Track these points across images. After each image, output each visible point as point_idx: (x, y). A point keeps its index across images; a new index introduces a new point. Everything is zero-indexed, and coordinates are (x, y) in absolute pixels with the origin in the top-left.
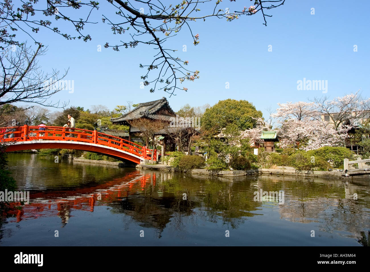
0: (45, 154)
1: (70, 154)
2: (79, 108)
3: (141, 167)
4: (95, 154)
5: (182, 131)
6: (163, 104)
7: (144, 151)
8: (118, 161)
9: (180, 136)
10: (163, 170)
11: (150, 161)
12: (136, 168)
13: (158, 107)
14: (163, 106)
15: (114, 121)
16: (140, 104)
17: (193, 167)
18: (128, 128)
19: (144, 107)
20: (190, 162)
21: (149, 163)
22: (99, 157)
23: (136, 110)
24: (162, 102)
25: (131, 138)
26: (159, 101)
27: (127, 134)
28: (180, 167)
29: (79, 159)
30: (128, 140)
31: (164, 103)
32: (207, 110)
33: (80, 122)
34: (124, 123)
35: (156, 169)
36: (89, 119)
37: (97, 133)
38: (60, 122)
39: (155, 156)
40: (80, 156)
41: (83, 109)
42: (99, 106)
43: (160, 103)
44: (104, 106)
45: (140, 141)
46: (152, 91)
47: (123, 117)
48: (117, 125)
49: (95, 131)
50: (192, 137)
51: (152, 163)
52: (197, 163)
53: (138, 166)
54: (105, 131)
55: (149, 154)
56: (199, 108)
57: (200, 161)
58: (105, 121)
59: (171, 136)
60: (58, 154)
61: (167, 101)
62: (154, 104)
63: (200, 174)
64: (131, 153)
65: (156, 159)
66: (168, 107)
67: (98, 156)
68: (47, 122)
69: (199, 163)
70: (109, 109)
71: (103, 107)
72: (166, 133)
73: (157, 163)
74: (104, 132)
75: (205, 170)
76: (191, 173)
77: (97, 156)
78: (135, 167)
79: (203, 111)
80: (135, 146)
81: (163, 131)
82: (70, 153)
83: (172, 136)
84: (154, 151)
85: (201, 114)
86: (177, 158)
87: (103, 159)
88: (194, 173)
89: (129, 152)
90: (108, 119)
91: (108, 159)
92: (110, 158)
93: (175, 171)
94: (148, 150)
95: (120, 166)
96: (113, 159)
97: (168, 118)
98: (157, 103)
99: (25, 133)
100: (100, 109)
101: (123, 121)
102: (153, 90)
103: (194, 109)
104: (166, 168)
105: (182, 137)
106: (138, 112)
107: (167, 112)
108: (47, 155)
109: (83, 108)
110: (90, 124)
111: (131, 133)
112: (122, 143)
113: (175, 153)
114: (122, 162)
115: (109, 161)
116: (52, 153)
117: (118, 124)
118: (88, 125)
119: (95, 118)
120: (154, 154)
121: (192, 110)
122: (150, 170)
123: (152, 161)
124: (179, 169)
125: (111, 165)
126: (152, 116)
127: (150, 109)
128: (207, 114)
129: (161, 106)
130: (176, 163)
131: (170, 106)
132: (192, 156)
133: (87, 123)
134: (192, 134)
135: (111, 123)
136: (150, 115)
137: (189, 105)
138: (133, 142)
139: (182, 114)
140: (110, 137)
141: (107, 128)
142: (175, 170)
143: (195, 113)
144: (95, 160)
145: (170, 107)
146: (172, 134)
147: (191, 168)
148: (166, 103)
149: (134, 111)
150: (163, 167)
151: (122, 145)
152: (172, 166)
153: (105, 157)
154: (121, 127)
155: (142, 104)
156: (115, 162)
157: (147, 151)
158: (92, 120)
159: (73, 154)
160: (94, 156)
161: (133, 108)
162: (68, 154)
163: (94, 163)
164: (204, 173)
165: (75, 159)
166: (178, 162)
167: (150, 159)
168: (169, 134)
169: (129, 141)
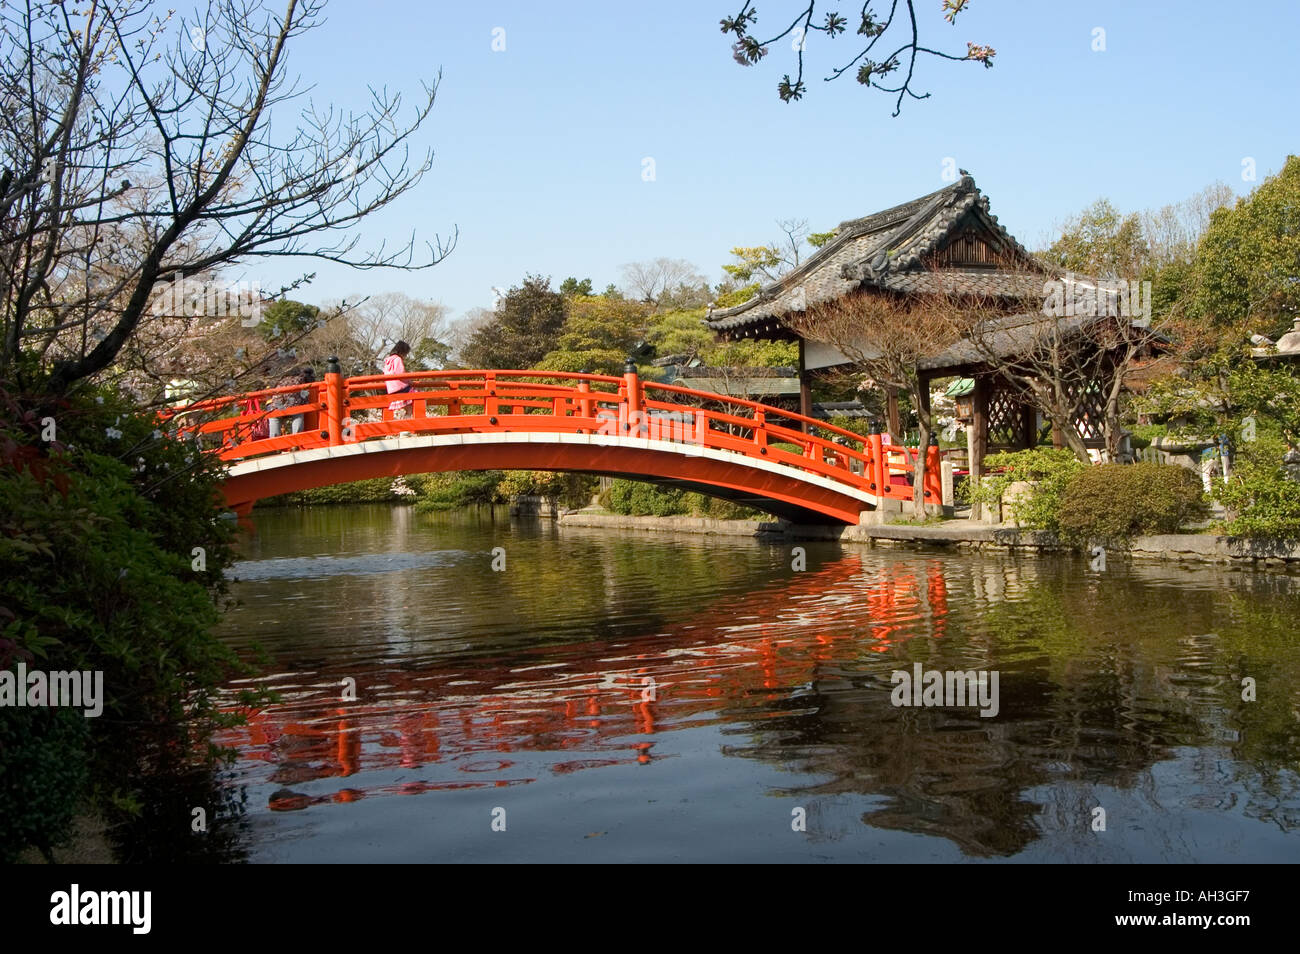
0: (440, 504)
1: (545, 494)
2: (571, 286)
3: (864, 537)
4: (646, 486)
5: (1065, 341)
6: (956, 212)
7: (876, 456)
8: (751, 514)
9: (1055, 364)
10: (976, 549)
11: (908, 506)
12: (844, 546)
13: (935, 230)
14: (957, 220)
15: (723, 324)
16: (843, 226)
17: (1136, 527)
18: (792, 352)
19: (862, 242)
20: (1119, 497)
21: (904, 517)
22: (667, 501)
23: (825, 257)
24: (952, 200)
25: (812, 399)
26: (938, 200)
27: (790, 385)
28: (1065, 527)
29: (583, 517)
30: (798, 411)
31: (963, 204)
32: (1218, 218)
33: (573, 346)
34: (770, 329)
35: (942, 546)
36: (609, 326)
37: (639, 389)
38: (488, 355)
39: (933, 478)
40: (587, 502)
41: (590, 289)
42: (659, 263)
43: (941, 206)
44: (683, 261)
45: (859, 413)
46: (788, 91)
47: (763, 301)
48: (739, 340)
49: (629, 378)
50: (1125, 367)
51: (917, 515)
52: (1161, 506)
53: (849, 533)
54: (685, 376)
55: (904, 472)
56: (1167, 215)
57: (1177, 491)
58: (682, 328)
59: (1003, 369)
60: (494, 499)
61: (979, 191)
62: (914, 218)
63: (1182, 561)
64: (811, 470)
65: (940, 496)
66: (986, 222)
67: (661, 496)
68: (444, 360)
69: (1173, 503)
70: (703, 274)
71: (676, 266)
72: (981, 358)
73: (948, 514)
74: (684, 381)
75: (1210, 538)
76: (1131, 558)
77: (656, 496)
78: (835, 541)
79: (1193, 229)
80: (835, 439)
81: (962, 351)
82: (544, 491)
83: (1010, 369)
84: (926, 454)
85: (1181, 247)
86: (1047, 483)
87: (684, 511)
88: (1146, 555)
89: (804, 469)
90: (694, 319)
91: (706, 507)
92: (715, 501)
93: (1042, 552)
94: (896, 453)
95: (765, 535)
96: (732, 504)
97: (992, 279)
98: (924, 211)
99: (332, 411)
100: (661, 279)
101: (766, 318)
102: (793, 81)
103: (1142, 222)
104: (992, 538)
105: (1066, 370)
106: (835, 266)
107: (981, 252)
108: (450, 508)
109: (589, 281)
110: (615, 352)
111: (807, 377)
112: (763, 426)
113: (1034, 459)
114: (775, 520)
115: (713, 518)
116: (467, 494)
117: (743, 336)
118: (607, 354)
119: (636, 322)
120: (927, 470)
121: (1131, 227)
122: (911, 548)
123: (920, 504)
124: (1063, 537)
125: (724, 535)
126: (907, 281)
127: (892, 246)
128: (1217, 240)
129: (946, 224)
130: (1044, 507)
131: (996, 218)
132: (1127, 469)
133: (603, 348)
134: (1123, 348)
135: (710, 336)
136: (895, 273)
137: (1112, 203)
138: (827, 418)
139: (1073, 256)
140: (710, 403)
141: (695, 364)
142: (1041, 547)
143: (1148, 246)
144: (650, 514)
145: (1000, 223)
146: (1011, 358)
147: (1129, 533)
148: (976, 202)
149: (813, 265)
150: (977, 533)
151: (764, 433)
152: (1022, 524)
153: (694, 498)
154: (763, 353)
155: (851, 224)
156: (739, 518)
157: (892, 459)
158: (624, 331)
159: (554, 492)
160: (643, 497)
161: (809, 252)
162: (532, 494)
163: (647, 530)
164: (1201, 557)
165: (565, 517)
166: (1053, 501)
167: (909, 499)
168: (991, 358)
169: (803, 416)
